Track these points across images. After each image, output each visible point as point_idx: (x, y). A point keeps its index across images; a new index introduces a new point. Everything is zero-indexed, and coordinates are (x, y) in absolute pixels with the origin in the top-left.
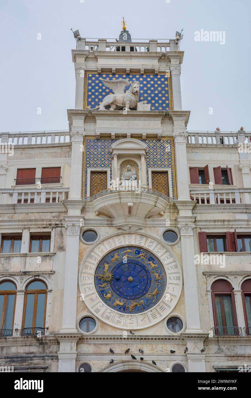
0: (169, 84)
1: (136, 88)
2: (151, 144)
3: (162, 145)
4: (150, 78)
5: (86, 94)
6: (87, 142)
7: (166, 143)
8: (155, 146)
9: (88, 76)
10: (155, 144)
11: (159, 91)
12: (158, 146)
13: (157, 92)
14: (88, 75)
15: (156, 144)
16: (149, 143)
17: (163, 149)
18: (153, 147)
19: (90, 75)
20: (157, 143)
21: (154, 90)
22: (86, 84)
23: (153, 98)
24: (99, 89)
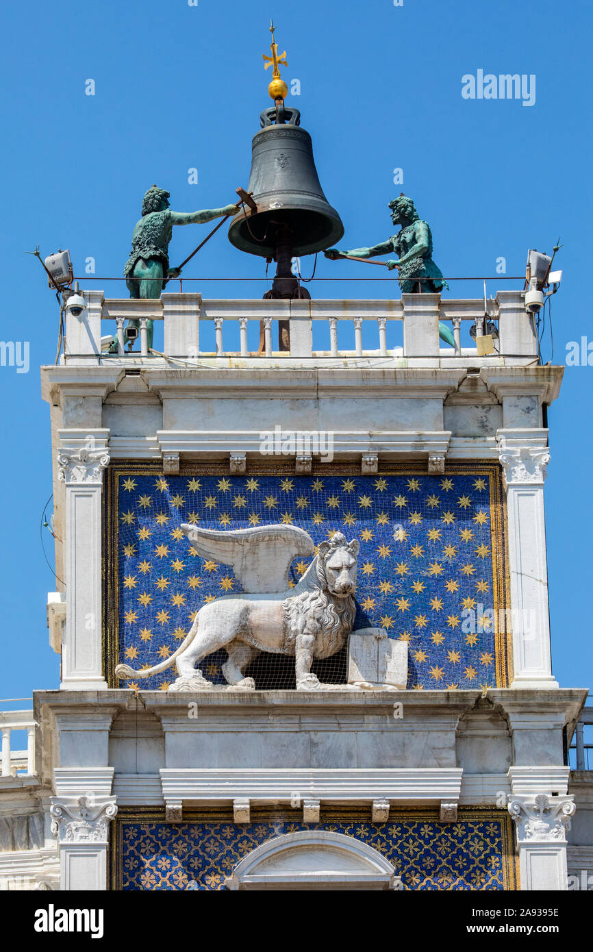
0: (493, 526)
1: (344, 572)
2: (412, 847)
3: (460, 852)
4: (405, 492)
5: (113, 583)
6: (125, 838)
7: (476, 840)
8: (427, 853)
9: (121, 488)
10: (427, 842)
11: (446, 565)
12: (443, 853)
13: (436, 570)
14: (121, 482)
15: (435, 847)
16: (401, 838)
17: (466, 868)
18: (420, 863)
19: (130, 485)
20: (440, 840)
21: (424, 563)
22: (113, 529)
23: (419, 604)
24: (172, 557)
